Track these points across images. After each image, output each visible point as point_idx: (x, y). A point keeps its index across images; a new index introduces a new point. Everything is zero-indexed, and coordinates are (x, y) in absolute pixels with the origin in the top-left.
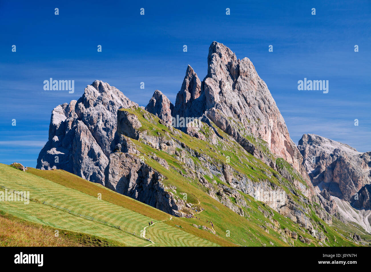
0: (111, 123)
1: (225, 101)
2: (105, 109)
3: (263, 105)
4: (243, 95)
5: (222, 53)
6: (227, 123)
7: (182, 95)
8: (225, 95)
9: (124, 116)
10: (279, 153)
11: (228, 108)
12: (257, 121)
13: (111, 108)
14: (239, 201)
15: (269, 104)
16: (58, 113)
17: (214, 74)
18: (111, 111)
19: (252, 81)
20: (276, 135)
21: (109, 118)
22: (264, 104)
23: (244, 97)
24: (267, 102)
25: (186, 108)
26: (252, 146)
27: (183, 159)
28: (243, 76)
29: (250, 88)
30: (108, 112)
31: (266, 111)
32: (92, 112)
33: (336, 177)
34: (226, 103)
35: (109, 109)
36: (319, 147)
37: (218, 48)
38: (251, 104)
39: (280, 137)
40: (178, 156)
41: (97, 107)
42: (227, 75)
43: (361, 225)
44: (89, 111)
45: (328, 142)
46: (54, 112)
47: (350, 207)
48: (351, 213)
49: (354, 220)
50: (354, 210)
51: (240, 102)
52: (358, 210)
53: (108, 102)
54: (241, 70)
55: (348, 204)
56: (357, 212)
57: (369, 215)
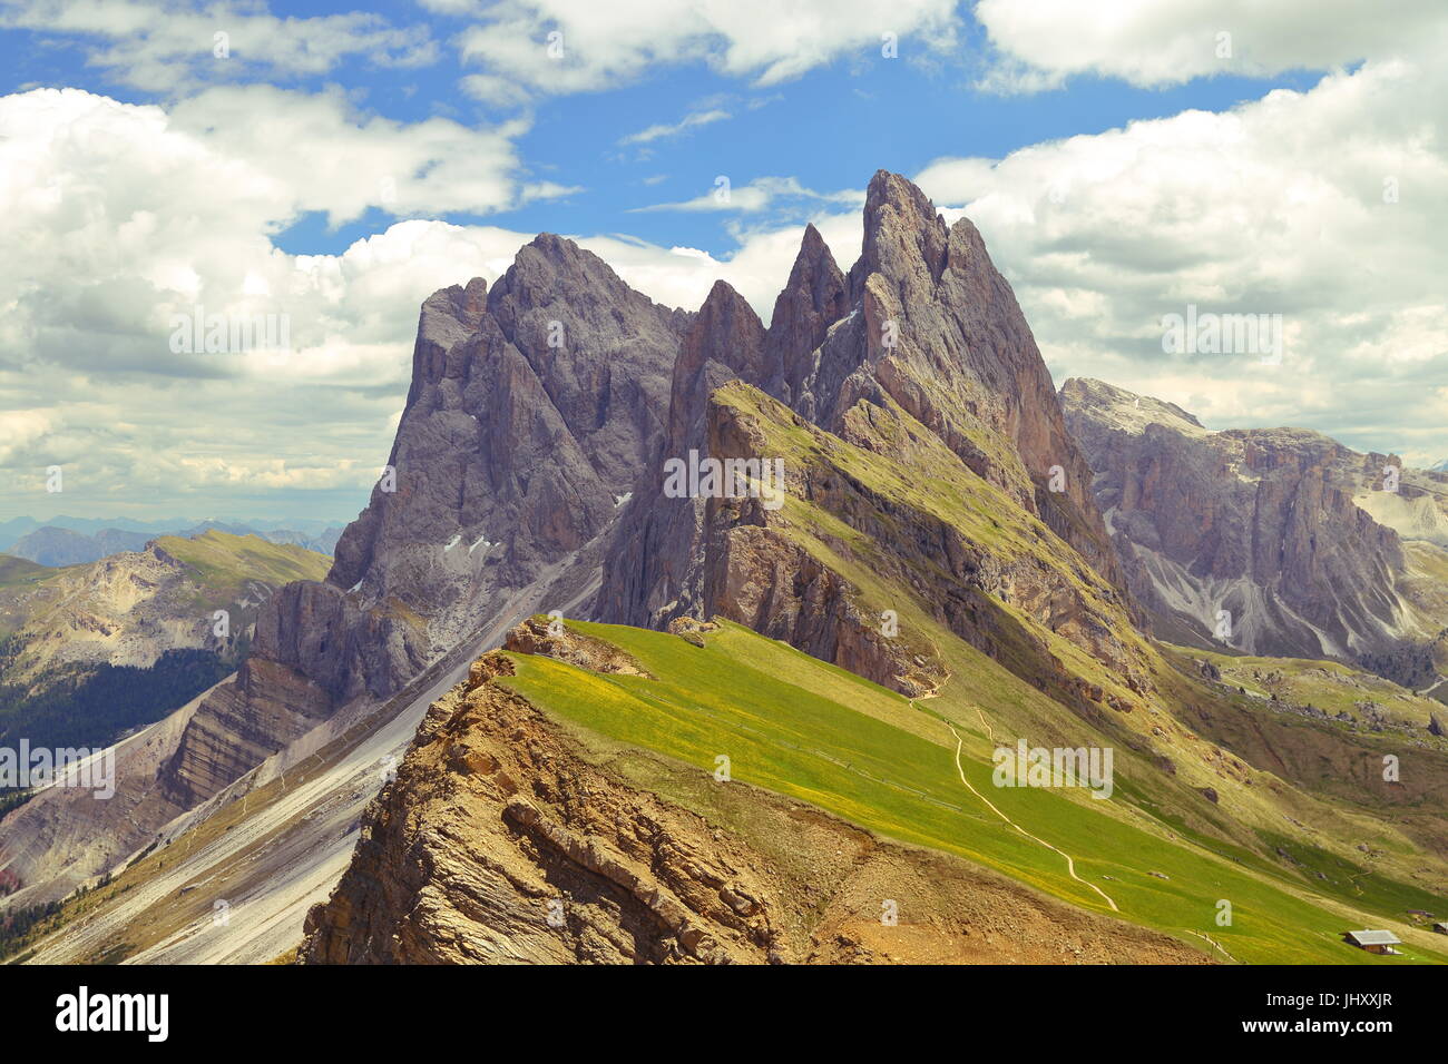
0: (589, 353)
1: (913, 333)
3: (1003, 343)
4: (954, 316)
5: (903, 203)
6: (922, 396)
7: (791, 300)
8: (914, 318)
9: (728, 418)
10: (1038, 464)
11: (921, 355)
12: (989, 383)
14: (983, 618)
15: (1017, 341)
16: (439, 310)
17: (888, 263)
18: (589, 320)
19: (979, 280)
20: (1032, 419)
22: (1007, 338)
23: (958, 321)
24: (1014, 336)
25: (800, 336)
26: (982, 456)
27: (860, 520)
28: (955, 267)
29: (972, 298)
30: (580, 322)
31: (1011, 359)
33: (1148, 498)
34: (915, 339)
36: (1106, 413)
37: (892, 187)
38: (975, 339)
39: (1041, 424)
40: (850, 514)
42: (916, 264)
43: (1203, 621)
44: (532, 318)
45: (1128, 400)
46: (428, 309)
47: (1178, 576)
48: (1181, 591)
49: (1190, 609)
50: (1189, 582)
51: (948, 335)
52: (1199, 582)
53: (581, 296)
54: (952, 253)
55: (1175, 567)
56: (1196, 589)
57: (1225, 596)
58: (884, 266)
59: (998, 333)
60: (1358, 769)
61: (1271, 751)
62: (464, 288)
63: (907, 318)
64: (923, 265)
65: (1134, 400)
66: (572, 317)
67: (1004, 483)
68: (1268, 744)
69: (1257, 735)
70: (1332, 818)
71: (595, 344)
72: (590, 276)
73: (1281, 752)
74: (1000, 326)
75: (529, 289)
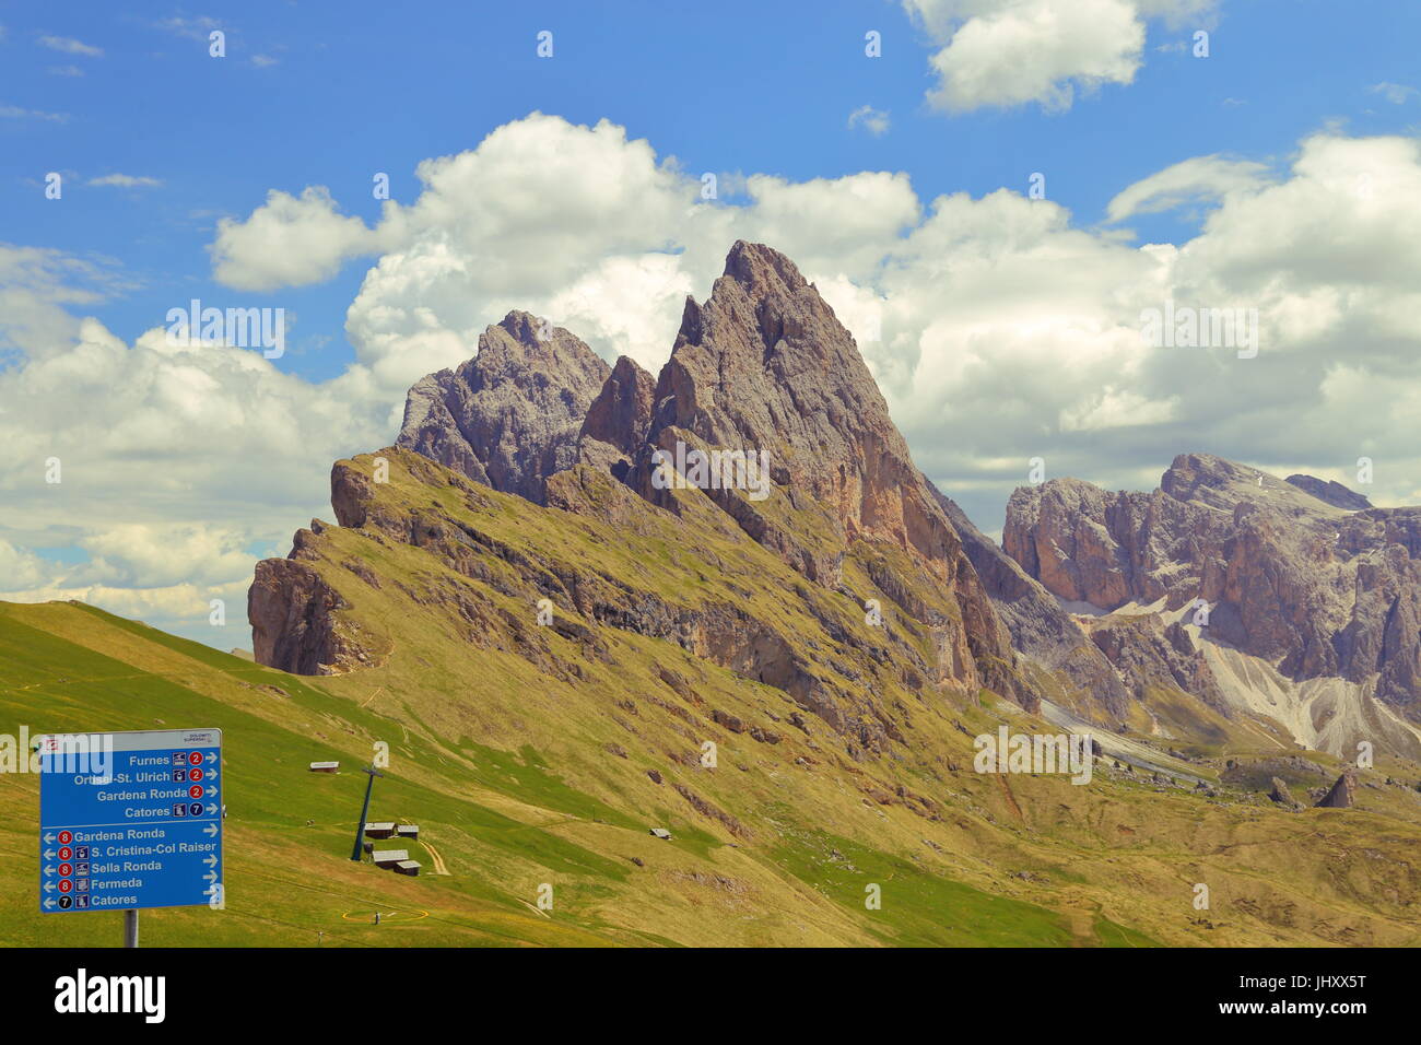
0: (535, 436)
2: (522, 397)
3: (841, 411)
4: (787, 385)
5: (755, 273)
12: (819, 451)
13: (538, 396)
16: (425, 396)
18: (538, 402)
21: (529, 420)
23: (790, 391)
24: (853, 402)
26: (759, 520)
28: (789, 337)
30: (529, 405)
31: (849, 427)
32: (485, 404)
33: (1232, 587)
35: (531, 398)
38: (808, 408)
40: (453, 558)
41: (499, 390)
42: (750, 334)
43: (1287, 725)
44: (477, 401)
45: (1250, 478)
46: (414, 396)
47: (1264, 675)
48: (1266, 691)
49: (1271, 711)
50: (1277, 682)
51: (774, 404)
52: (1289, 681)
53: (531, 376)
54: (787, 322)
55: (1261, 664)
56: (1284, 689)
57: (1316, 697)
58: (705, 338)
59: (836, 400)
60: (1094, 816)
61: (1013, 800)
62: (454, 371)
63: (721, 390)
64: (759, 336)
65: (1258, 477)
66: (519, 400)
67: (781, 547)
68: (1010, 793)
69: (1004, 785)
70: (1013, 851)
71: (542, 428)
72: (562, 355)
73: (1022, 801)
74: (840, 394)
75: (481, 371)
